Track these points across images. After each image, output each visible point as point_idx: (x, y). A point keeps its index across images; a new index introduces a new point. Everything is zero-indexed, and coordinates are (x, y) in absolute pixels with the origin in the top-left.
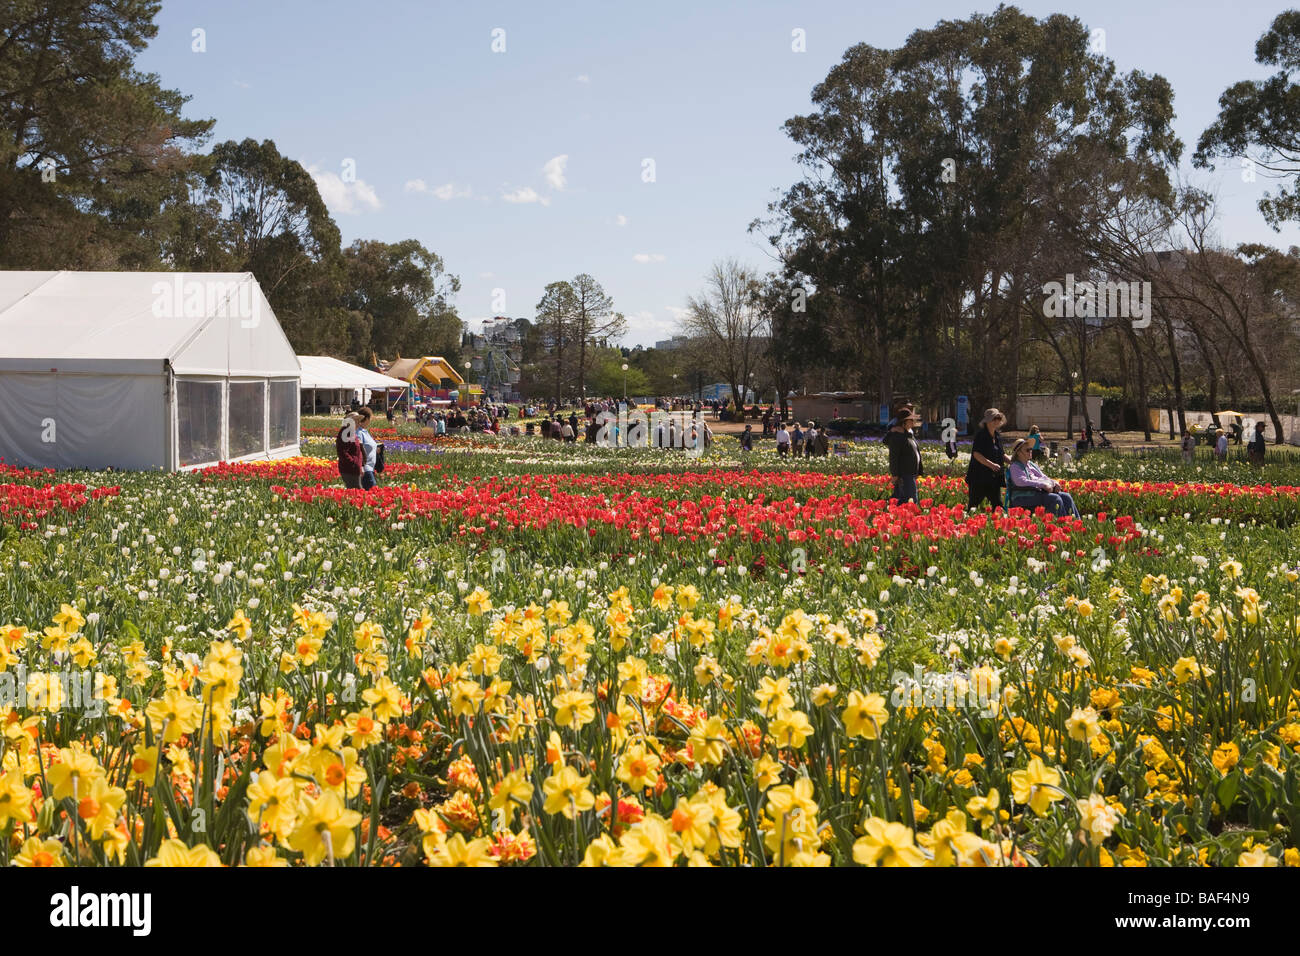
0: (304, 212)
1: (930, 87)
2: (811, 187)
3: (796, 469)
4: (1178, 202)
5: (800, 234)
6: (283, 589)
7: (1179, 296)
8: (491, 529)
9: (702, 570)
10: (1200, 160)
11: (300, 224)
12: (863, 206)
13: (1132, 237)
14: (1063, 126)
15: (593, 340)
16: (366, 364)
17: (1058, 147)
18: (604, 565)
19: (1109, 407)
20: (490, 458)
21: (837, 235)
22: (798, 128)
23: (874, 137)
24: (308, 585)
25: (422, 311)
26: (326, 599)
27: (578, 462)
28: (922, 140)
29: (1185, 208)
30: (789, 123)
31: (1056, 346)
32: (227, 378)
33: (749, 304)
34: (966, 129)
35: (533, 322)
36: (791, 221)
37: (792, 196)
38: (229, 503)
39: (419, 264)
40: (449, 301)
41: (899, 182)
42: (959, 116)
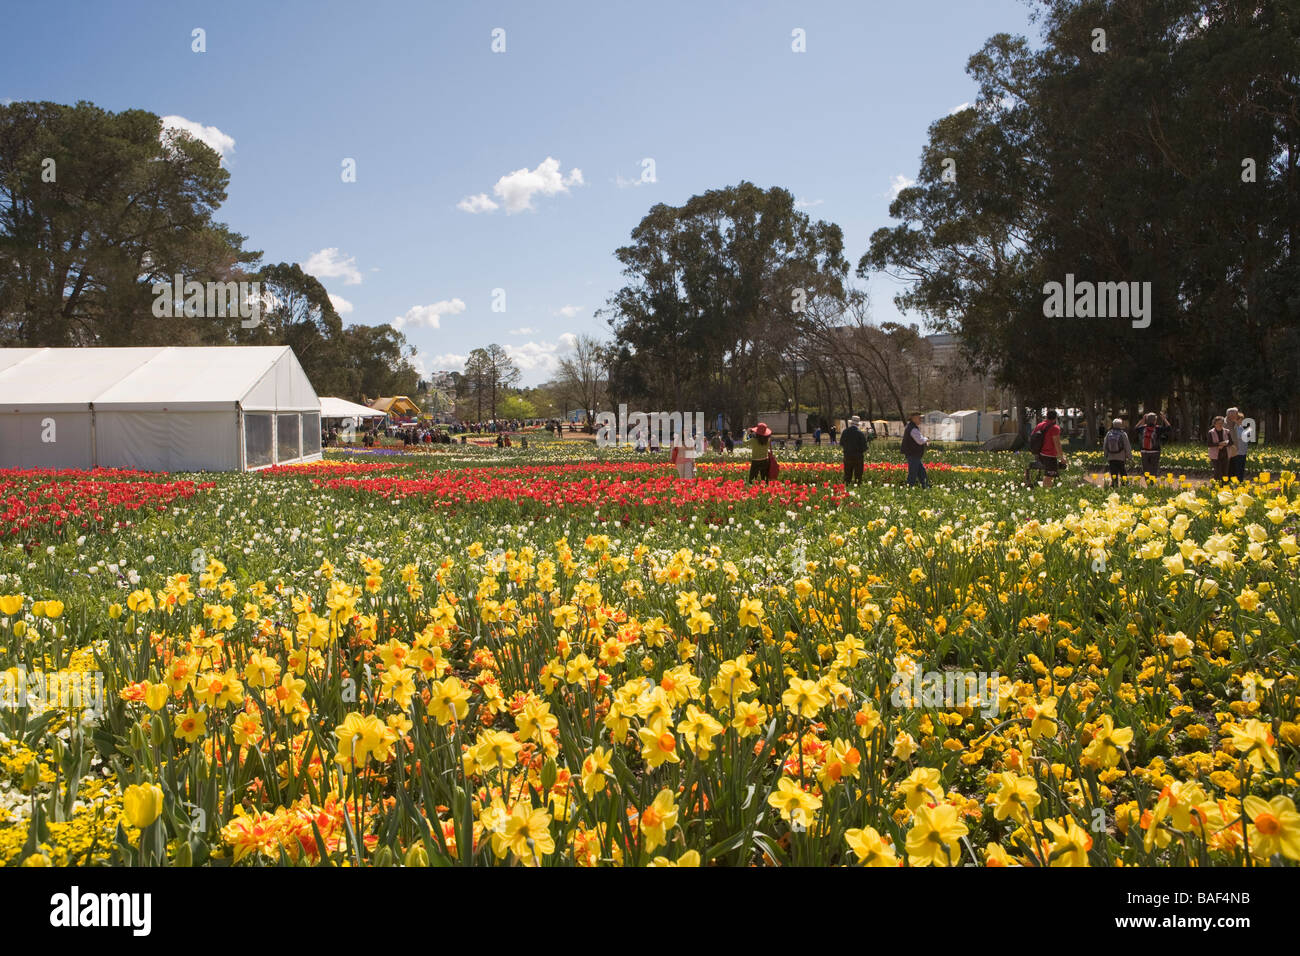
0: (318, 308)
1: (702, 229)
2: (633, 290)
3: (631, 461)
4: (848, 298)
5: (626, 318)
6: (333, 544)
7: (849, 353)
8: (455, 503)
9: (593, 525)
10: (861, 272)
11: (316, 315)
12: (664, 301)
13: (822, 318)
14: (781, 252)
15: (500, 384)
16: (359, 401)
17: (778, 265)
18: (531, 523)
19: (812, 419)
20: (441, 458)
21: (648, 318)
22: (624, 254)
23: (670, 260)
24: (349, 540)
25: (393, 368)
26: (361, 549)
27: (495, 459)
28: (698, 261)
29: (852, 301)
30: (618, 251)
31: (779, 383)
32: (276, 412)
33: (595, 361)
34: (724, 254)
35: (462, 373)
36: (620, 310)
37: (621, 296)
38: (286, 491)
39: (391, 339)
40: (410, 361)
41: (684, 286)
42: (720, 247)
